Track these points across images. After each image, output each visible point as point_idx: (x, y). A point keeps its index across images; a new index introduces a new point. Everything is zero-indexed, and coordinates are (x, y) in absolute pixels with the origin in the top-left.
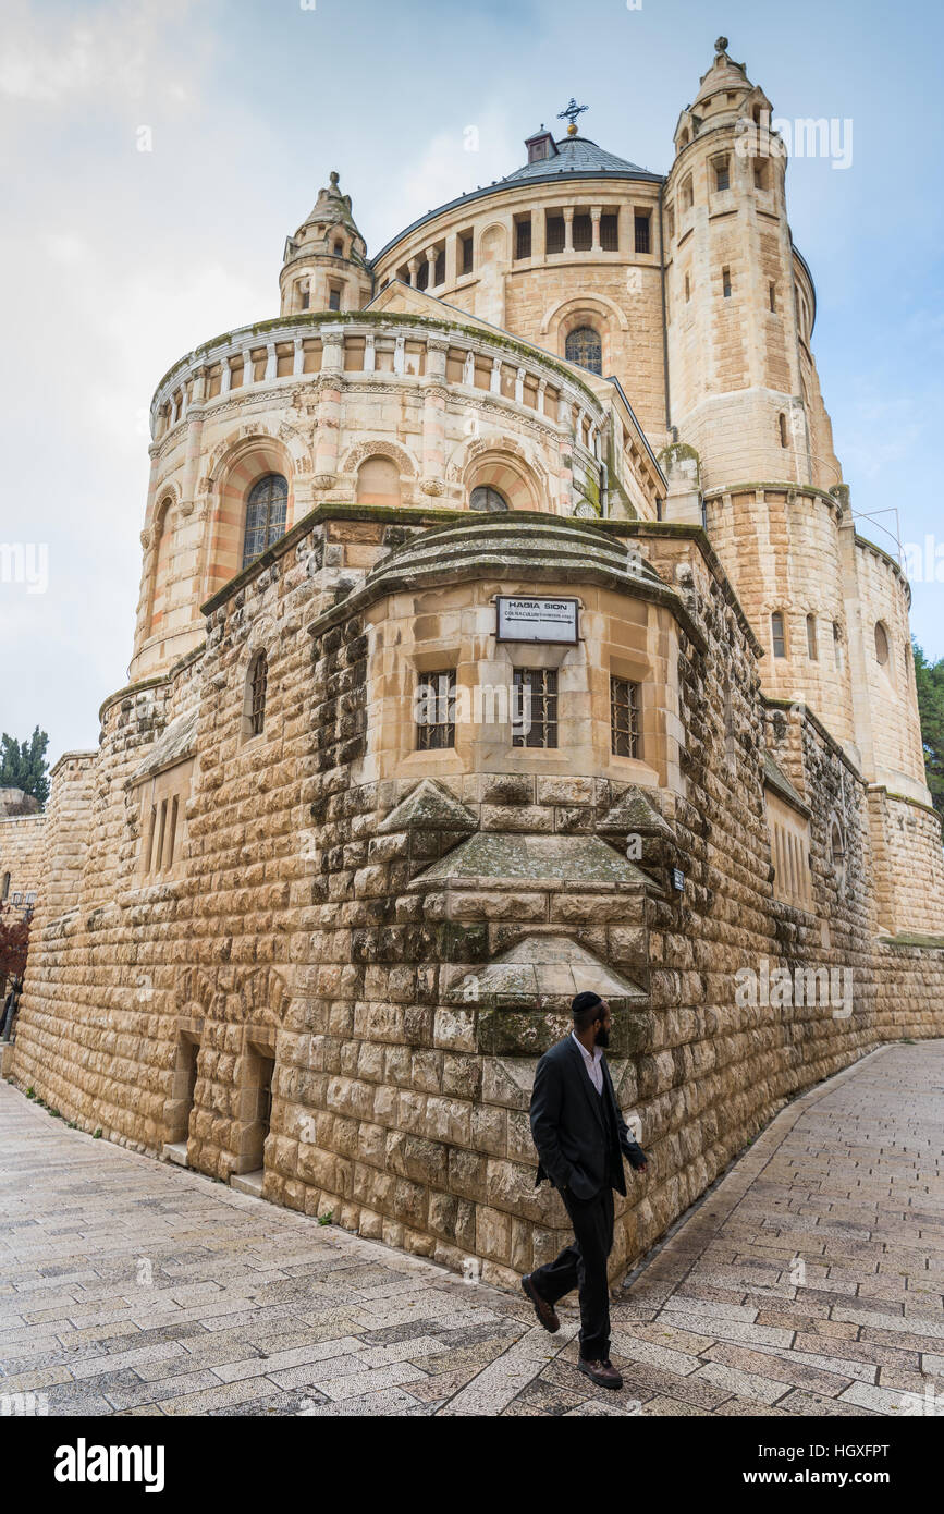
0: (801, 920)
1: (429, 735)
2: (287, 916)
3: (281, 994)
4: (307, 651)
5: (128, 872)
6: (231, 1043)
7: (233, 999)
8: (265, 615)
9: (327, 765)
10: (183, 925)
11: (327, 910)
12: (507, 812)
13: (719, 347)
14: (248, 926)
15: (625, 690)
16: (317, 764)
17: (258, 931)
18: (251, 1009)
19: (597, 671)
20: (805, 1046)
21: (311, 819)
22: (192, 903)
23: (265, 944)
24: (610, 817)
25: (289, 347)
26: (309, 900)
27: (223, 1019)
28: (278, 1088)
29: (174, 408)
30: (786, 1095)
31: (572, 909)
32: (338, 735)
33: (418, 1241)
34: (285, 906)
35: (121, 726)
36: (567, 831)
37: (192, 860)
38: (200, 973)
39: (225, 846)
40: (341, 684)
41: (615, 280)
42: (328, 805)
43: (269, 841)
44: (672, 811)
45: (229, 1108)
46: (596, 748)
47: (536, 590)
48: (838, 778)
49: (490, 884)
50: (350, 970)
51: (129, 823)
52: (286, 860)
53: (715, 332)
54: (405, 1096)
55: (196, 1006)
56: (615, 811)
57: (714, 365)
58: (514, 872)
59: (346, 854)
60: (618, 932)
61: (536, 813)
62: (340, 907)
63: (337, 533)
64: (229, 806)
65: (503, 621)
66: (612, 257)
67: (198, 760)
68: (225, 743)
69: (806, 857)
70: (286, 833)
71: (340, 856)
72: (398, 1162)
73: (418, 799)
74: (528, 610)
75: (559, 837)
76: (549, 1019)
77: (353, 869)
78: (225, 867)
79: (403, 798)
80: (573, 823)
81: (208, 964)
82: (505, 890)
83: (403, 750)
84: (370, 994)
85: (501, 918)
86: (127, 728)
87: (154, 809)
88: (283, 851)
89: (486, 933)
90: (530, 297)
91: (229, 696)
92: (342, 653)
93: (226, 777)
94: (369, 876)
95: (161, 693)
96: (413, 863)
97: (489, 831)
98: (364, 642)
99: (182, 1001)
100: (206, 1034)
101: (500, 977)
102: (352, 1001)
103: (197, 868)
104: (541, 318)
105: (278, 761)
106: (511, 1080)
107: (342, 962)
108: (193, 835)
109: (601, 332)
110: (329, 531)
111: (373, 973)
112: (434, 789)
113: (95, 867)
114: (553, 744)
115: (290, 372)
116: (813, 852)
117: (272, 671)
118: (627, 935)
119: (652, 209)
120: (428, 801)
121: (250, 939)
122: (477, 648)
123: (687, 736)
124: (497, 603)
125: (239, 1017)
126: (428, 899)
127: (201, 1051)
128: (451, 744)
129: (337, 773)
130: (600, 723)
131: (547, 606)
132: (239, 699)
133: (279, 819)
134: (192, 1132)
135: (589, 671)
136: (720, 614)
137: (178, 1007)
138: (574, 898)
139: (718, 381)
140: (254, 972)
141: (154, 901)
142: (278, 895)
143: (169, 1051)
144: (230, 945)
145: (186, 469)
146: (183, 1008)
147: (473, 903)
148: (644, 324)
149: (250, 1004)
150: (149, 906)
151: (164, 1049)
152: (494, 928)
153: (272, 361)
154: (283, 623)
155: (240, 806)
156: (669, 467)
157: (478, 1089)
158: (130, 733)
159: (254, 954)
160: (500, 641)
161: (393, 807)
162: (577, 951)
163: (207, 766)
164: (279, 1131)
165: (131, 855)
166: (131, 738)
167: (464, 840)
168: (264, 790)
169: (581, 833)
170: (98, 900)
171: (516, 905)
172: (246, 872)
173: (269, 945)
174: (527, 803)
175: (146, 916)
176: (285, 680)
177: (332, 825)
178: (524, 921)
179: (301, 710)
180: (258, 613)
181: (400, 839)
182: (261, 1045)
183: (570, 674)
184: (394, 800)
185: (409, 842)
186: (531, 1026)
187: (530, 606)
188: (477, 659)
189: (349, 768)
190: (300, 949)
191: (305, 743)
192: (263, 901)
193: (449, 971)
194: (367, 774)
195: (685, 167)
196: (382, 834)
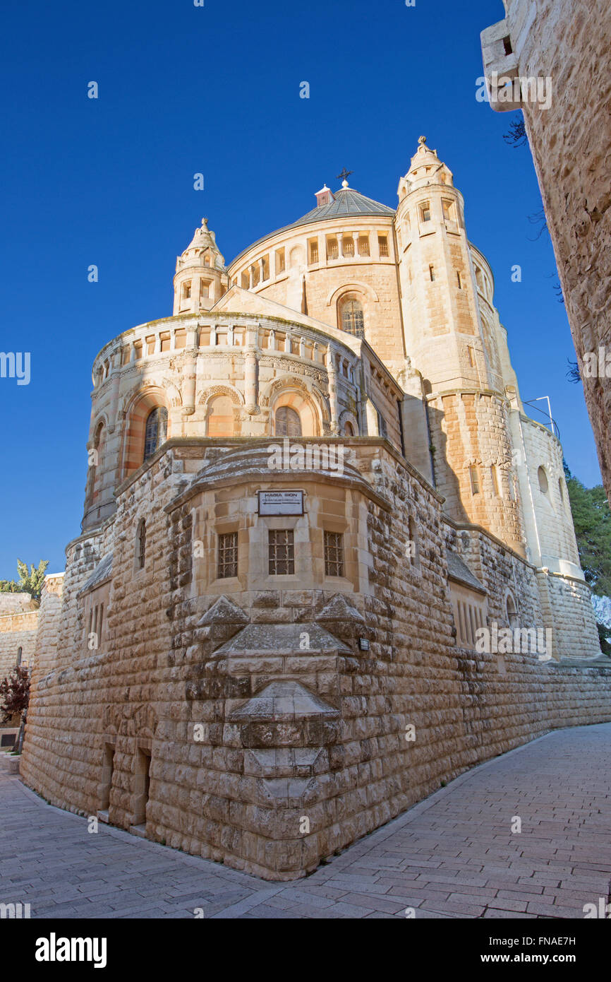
0: (480, 658)
1: (224, 569)
2: (156, 674)
3: (154, 719)
4: (164, 521)
5: (78, 649)
6: (130, 749)
7: (131, 723)
8: (145, 499)
9: (174, 588)
10: (106, 680)
11: (174, 669)
12: (265, 612)
13: (430, 310)
14: (138, 680)
15: (333, 538)
16: (169, 586)
17: (143, 683)
18: (139, 729)
19: (315, 530)
20: (484, 734)
21: (167, 618)
22: (110, 667)
23: (145, 690)
24: (323, 612)
25: (167, 334)
26: (166, 664)
27: (126, 735)
28: (153, 773)
29: (105, 370)
30: (468, 765)
31: (297, 665)
32: (179, 571)
33: (216, 854)
34: (155, 668)
35: (76, 560)
36: (298, 621)
37: (111, 641)
38: (115, 708)
39: (126, 633)
40: (180, 541)
41: (368, 273)
42: (174, 610)
43: (147, 631)
44: (363, 605)
45: (129, 787)
46: (315, 573)
47: (280, 486)
48: (511, 567)
49: (252, 654)
50: (185, 704)
51: (79, 619)
52: (155, 641)
53: (428, 301)
54: (211, 774)
55: (112, 728)
56: (327, 608)
57: (428, 321)
58: (265, 646)
59: (183, 638)
60: (322, 676)
61: (281, 612)
62: (180, 669)
63: (179, 454)
64: (128, 610)
65: (262, 505)
66: (366, 260)
67: (113, 582)
68: (126, 573)
69: (484, 618)
70: (155, 625)
71: (180, 639)
72: (208, 811)
73: (217, 607)
74: (276, 498)
75: (294, 625)
76: (279, 727)
77: (186, 647)
78: (126, 646)
79: (210, 606)
80: (302, 616)
81: (118, 703)
82: (260, 657)
83: (210, 579)
84: (195, 717)
85: (258, 673)
86: (79, 561)
87: (91, 610)
88: (153, 636)
89: (249, 681)
90: (319, 285)
91: (127, 545)
92: (180, 523)
93: (127, 593)
94: (193, 650)
95: (98, 540)
96: (214, 643)
97: (256, 623)
98: (190, 518)
99: (106, 725)
100: (118, 744)
101: (253, 705)
102: (187, 721)
103: (113, 647)
104: (326, 296)
105: (151, 584)
106: (257, 762)
107: (181, 700)
108: (110, 627)
109: (362, 302)
110: (174, 453)
111: (196, 704)
112: (226, 601)
113: (63, 645)
114: (292, 572)
115: (168, 348)
116: (490, 615)
117: (148, 531)
118: (326, 678)
119: (388, 231)
120: (221, 608)
121: (138, 688)
122: (248, 520)
123: (375, 561)
124: (258, 495)
125: (134, 734)
126: (219, 663)
127: (116, 754)
128: (236, 575)
129: (178, 592)
130: (317, 559)
131: (286, 495)
132: (132, 547)
133: (153, 616)
134: (111, 802)
135: (310, 530)
136: (405, 484)
137: (104, 729)
138: (298, 659)
139: (431, 330)
140: (141, 707)
141: (91, 666)
142: (151, 662)
143: (99, 755)
144: (129, 691)
145: (111, 406)
146: (106, 730)
147: (242, 665)
148: (387, 297)
149: (139, 725)
150: (89, 669)
151: (98, 754)
152: (254, 678)
153: (158, 342)
154: (153, 505)
155: (133, 609)
156: (404, 382)
157: (243, 767)
158: (81, 564)
159: (140, 697)
160: (260, 516)
161: (205, 611)
162: (299, 689)
163: (117, 586)
164: (153, 798)
165: (80, 639)
166: (81, 567)
167: (241, 629)
168: (144, 601)
169: (307, 621)
170: (64, 665)
171: (266, 664)
172: (137, 648)
173: (148, 691)
174: (277, 606)
175: (87, 675)
176: (155, 537)
177: (177, 622)
178: (271, 673)
179: (161, 555)
180: (141, 497)
181: (207, 630)
182: (145, 749)
183: (299, 532)
184: (206, 608)
185: (212, 632)
186: (268, 732)
187: (276, 495)
188: (248, 527)
189: (184, 589)
190: (162, 693)
191: (164, 574)
192: (144, 665)
193: (230, 703)
194: (193, 592)
195: (405, 209)
196: (199, 627)
